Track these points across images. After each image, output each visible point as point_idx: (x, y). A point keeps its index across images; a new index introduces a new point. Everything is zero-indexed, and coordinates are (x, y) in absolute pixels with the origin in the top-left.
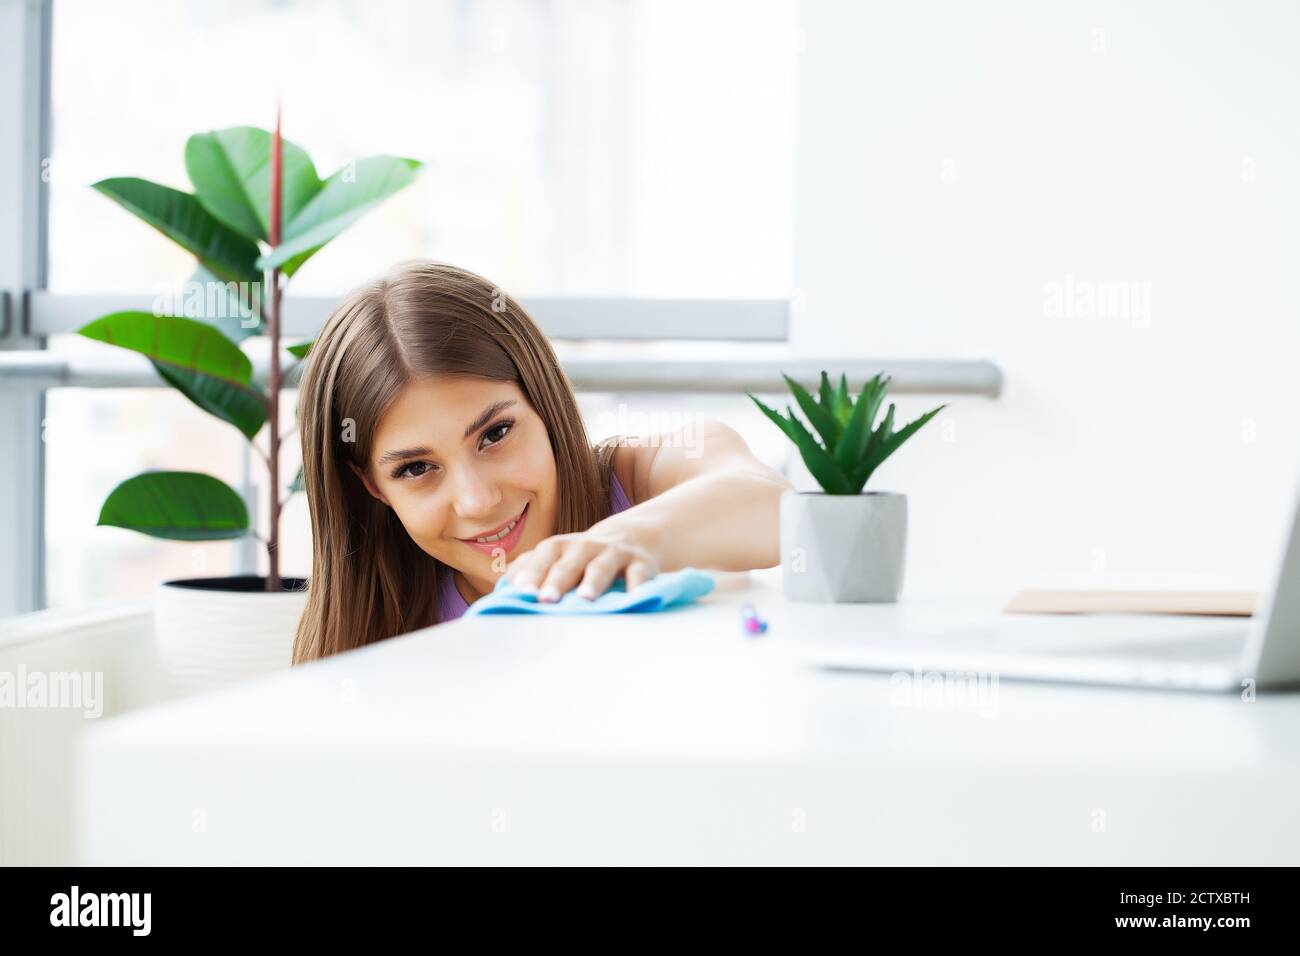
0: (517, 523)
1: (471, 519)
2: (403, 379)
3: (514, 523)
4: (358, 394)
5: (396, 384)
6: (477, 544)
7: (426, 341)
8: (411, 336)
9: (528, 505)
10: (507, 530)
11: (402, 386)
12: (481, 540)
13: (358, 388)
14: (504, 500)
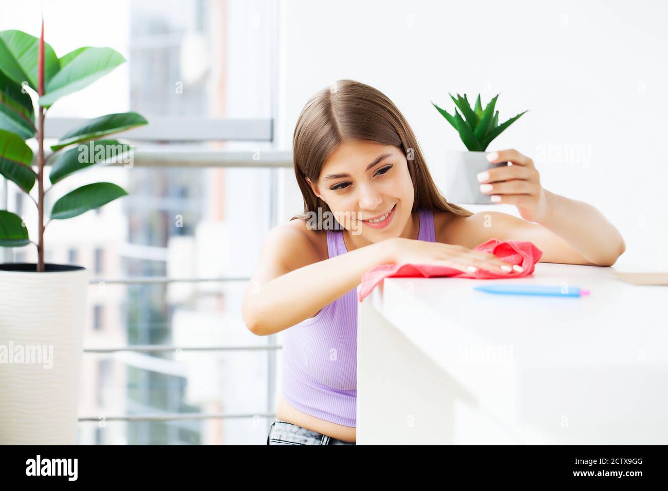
0: (389, 214)
1: (366, 210)
2: (339, 141)
3: (387, 214)
4: (316, 147)
5: (335, 144)
6: (368, 223)
7: (352, 122)
8: (344, 119)
9: (395, 205)
10: (384, 218)
11: (339, 145)
12: (370, 221)
13: (316, 144)
14: (383, 203)
